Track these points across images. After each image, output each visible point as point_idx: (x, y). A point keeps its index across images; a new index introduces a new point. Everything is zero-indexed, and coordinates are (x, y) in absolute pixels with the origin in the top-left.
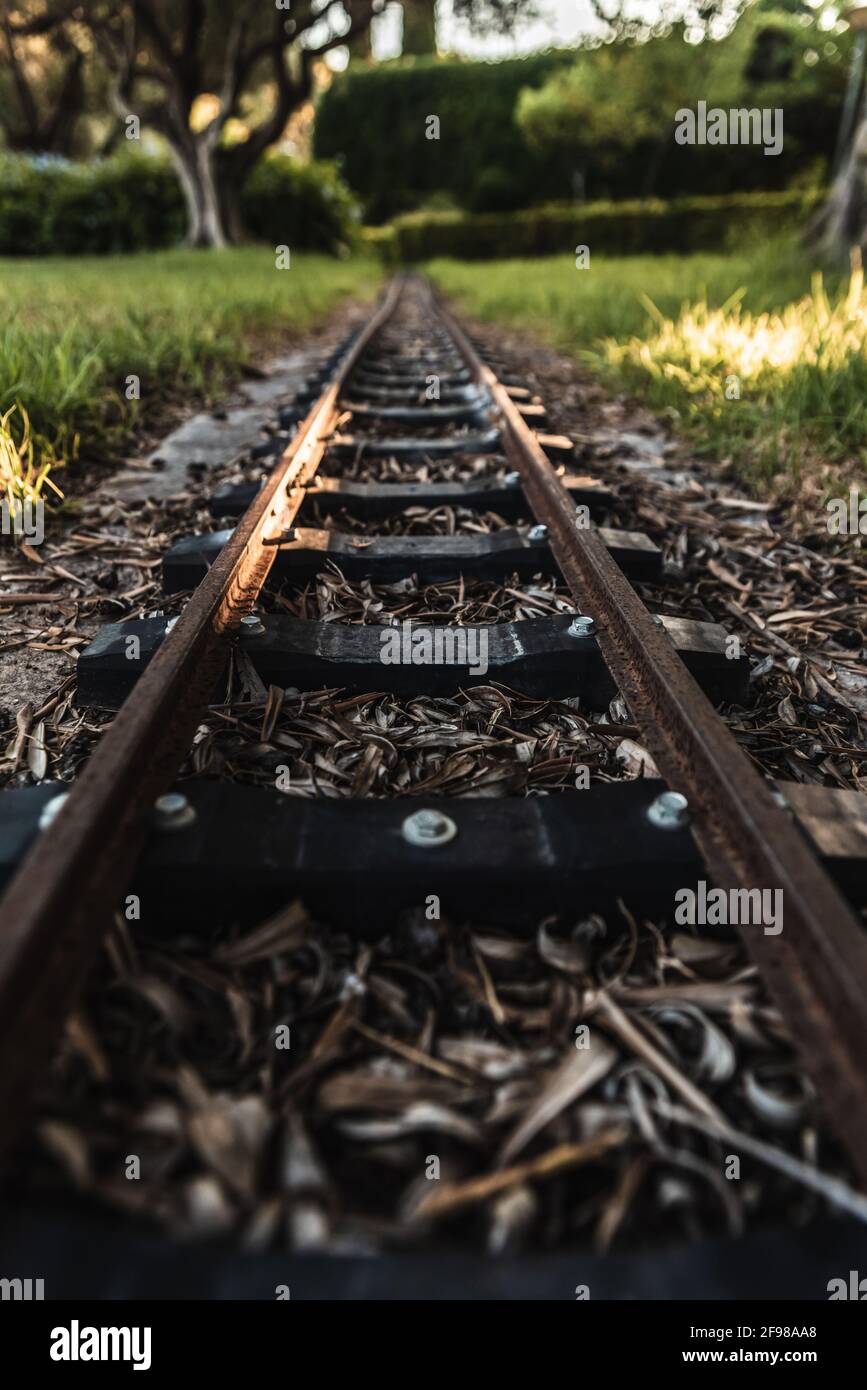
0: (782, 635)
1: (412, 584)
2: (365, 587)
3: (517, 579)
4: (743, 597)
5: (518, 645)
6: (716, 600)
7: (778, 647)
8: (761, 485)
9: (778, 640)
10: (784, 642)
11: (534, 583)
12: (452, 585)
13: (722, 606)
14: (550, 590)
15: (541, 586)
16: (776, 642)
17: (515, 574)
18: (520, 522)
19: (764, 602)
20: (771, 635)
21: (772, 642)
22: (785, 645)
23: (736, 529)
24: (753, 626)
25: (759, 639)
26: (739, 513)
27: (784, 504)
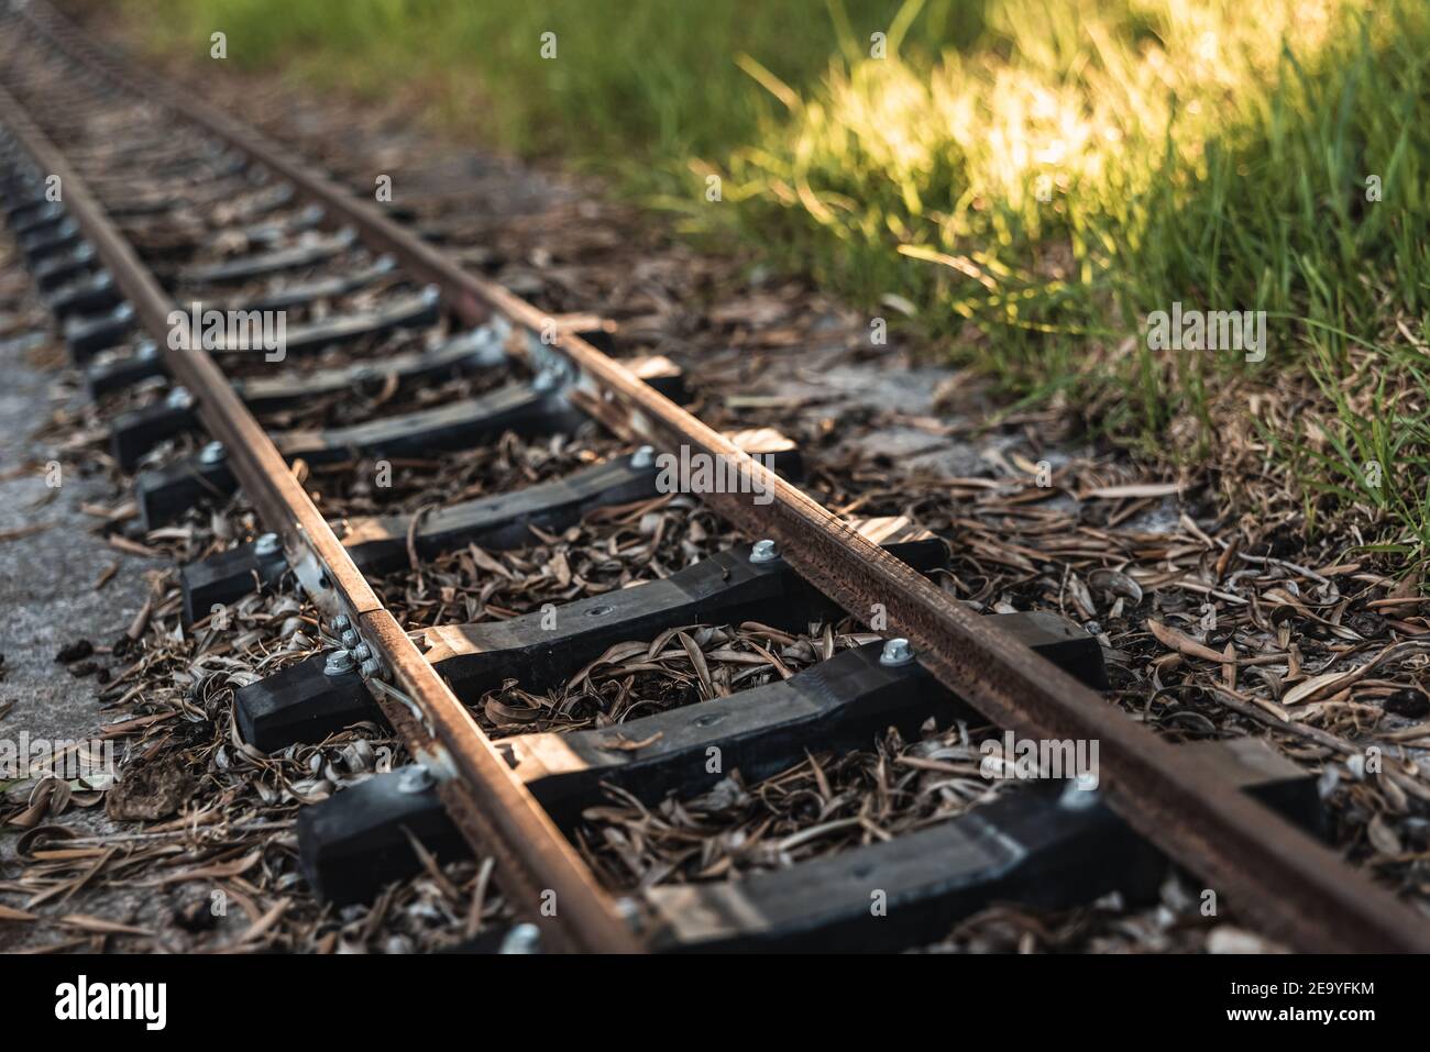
0: (1317, 723)
1: (736, 788)
2: (672, 813)
3: (898, 737)
4: (1229, 672)
5: (1007, 842)
6: (1195, 691)
7: (1321, 744)
8: (1147, 445)
9: (1317, 734)
10: (1327, 734)
11: (926, 736)
12: (795, 772)
13: (1208, 697)
14: (958, 743)
15: (942, 739)
16: (1316, 737)
17: (892, 729)
18: (814, 628)
19: (1264, 673)
20: (1304, 728)
21: (1309, 738)
22: (1332, 739)
23: (1147, 545)
24: (1271, 720)
25: (1289, 739)
26: (1136, 510)
27: (1207, 478)
